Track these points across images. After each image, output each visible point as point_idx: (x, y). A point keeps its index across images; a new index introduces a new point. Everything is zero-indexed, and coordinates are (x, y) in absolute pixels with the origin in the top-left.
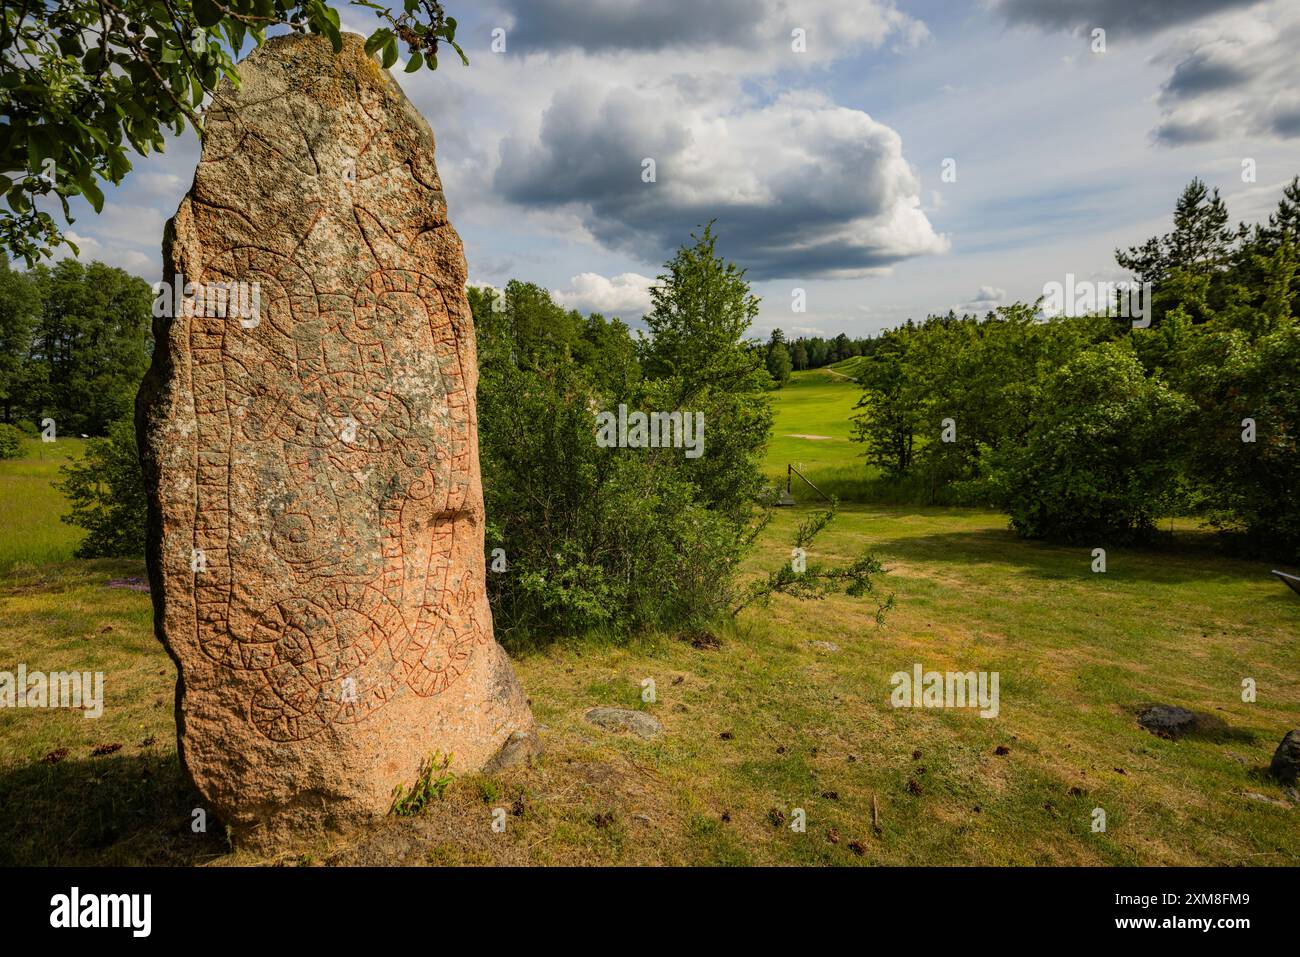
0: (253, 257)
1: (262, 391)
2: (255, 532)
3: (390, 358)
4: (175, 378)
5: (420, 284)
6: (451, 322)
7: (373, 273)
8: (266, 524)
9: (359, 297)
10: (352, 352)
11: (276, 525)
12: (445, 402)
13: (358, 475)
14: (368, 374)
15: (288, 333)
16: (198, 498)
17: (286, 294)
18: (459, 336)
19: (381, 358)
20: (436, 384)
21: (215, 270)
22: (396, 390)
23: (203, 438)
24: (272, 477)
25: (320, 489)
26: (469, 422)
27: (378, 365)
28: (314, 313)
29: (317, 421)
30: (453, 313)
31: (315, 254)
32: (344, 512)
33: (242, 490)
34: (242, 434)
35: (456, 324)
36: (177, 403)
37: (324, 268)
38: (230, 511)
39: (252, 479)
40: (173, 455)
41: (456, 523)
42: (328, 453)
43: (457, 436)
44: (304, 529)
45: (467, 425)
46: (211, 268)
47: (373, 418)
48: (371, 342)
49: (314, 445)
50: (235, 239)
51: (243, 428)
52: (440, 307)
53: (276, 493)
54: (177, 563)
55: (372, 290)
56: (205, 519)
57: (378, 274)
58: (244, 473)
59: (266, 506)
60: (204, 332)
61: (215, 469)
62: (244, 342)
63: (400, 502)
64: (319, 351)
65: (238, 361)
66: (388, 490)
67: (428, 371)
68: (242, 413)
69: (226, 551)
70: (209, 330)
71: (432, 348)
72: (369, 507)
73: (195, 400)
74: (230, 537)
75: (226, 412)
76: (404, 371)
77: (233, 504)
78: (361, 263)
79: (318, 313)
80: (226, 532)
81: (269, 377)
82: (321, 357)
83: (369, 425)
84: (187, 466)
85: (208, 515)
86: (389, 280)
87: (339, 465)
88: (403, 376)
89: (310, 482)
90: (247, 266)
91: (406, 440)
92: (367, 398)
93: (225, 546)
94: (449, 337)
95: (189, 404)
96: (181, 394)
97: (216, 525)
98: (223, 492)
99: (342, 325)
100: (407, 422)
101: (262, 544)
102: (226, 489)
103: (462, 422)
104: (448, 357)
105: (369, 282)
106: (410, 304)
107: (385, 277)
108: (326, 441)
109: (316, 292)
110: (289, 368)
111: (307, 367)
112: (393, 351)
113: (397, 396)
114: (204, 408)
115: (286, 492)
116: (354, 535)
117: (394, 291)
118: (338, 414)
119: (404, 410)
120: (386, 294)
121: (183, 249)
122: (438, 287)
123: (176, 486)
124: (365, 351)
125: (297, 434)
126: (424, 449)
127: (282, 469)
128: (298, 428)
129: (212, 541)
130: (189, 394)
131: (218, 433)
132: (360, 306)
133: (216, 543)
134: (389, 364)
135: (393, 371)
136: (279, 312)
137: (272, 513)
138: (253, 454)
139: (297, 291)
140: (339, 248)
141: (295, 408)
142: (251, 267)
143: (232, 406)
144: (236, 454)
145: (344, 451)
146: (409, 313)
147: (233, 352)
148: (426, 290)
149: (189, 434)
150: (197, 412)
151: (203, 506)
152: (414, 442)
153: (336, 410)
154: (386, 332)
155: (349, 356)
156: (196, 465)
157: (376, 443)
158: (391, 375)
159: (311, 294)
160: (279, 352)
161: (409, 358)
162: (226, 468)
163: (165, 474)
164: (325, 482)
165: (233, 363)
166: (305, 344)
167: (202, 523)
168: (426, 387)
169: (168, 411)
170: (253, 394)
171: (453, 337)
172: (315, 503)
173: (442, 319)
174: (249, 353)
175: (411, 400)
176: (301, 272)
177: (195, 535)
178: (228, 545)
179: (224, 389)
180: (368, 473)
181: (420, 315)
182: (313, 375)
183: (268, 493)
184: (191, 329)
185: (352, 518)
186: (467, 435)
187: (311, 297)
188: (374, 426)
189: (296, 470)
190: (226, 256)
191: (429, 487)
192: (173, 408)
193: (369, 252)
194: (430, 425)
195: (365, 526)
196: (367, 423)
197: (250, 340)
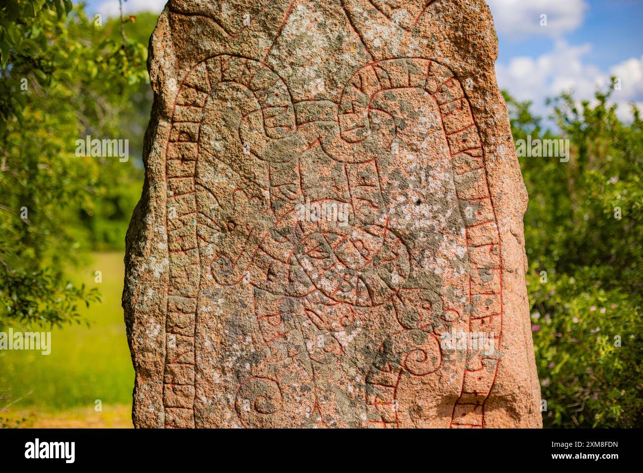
0: (225, 66)
1: (231, 225)
2: (220, 395)
3: (386, 178)
4: (150, 211)
5: (430, 74)
6: (476, 124)
7: (362, 67)
8: (231, 386)
9: (344, 101)
10: (336, 174)
11: (240, 388)
12: (462, 240)
13: (341, 334)
14: (356, 201)
15: (259, 153)
16: (166, 348)
17: (259, 107)
18: (485, 143)
19: (374, 179)
20: (449, 213)
21: (189, 87)
22: (393, 223)
23: (173, 280)
24: (239, 331)
25: (293, 349)
26: (501, 268)
27: (369, 189)
28: (290, 127)
29: (291, 263)
30: (478, 110)
31: (290, 54)
32: (320, 382)
33: (207, 343)
34: (211, 277)
35: (483, 126)
36: (152, 239)
37: (301, 69)
38: (196, 366)
39: (218, 330)
40: (145, 298)
41: (488, 413)
42: (304, 305)
43: (477, 288)
44: (270, 398)
45: (497, 272)
46: (186, 85)
47: (362, 261)
48: (362, 158)
49: (287, 294)
50: (208, 48)
51: (212, 269)
52: (458, 103)
53: (242, 350)
54: (147, 418)
55: (362, 90)
56: (172, 373)
57: (369, 67)
58: (210, 324)
59: (231, 365)
60: (178, 158)
61: (182, 316)
62: (215, 167)
63: (393, 377)
64: (295, 175)
65: (210, 190)
66: (379, 359)
67: (440, 195)
68: (211, 252)
69: (192, 411)
70: (183, 156)
71: (446, 162)
72: (353, 379)
73: (169, 236)
74: (196, 397)
75: (197, 250)
76: (406, 195)
77: (199, 359)
78: (346, 57)
79: (294, 127)
80: (192, 390)
81: (239, 208)
82: (297, 182)
83: (357, 270)
84: (157, 311)
85: (175, 367)
86: (385, 74)
87: (317, 320)
88: (405, 203)
89: (281, 339)
90: (219, 77)
91: (403, 292)
92: (355, 234)
93: (191, 406)
94: (472, 144)
95: (162, 241)
96: (156, 230)
97: (182, 380)
98: (190, 344)
99: (323, 140)
100: (406, 267)
101: (227, 409)
102: (192, 340)
103: (487, 268)
104: (470, 174)
105: (356, 80)
106: (415, 104)
107: (379, 70)
108: (302, 289)
109: (292, 100)
110: (261, 197)
111: (280, 195)
112: (391, 169)
113: (393, 230)
114: (176, 245)
115: (253, 350)
116: (332, 413)
117: (393, 87)
118: (316, 254)
119: (402, 250)
120: (381, 93)
121: (160, 67)
122: (456, 76)
123: (147, 332)
124: (354, 172)
125: (269, 279)
126: (427, 305)
127: (250, 321)
128: (270, 272)
129: (179, 398)
130: (163, 229)
131: (187, 274)
132: (346, 113)
133: (182, 401)
134: (385, 187)
135: (390, 198)
136: (251, 129)
137: (237, 374)
138: (221, 301)
139: (270, 102)
140: (320, 41)
141: (266, 247)
142: (223, 80)
143: (203, 244)
144: (204, 300)
145: (323, 303)
146: (413, 115)
147: (205, 180)
148: (438, 81)
149: (161, 274)
150: (170, 250)
151: (171, 357)
152: (413, 295)
153: (314, 249)
154: (381, 144)
155: (333, 179)
156: (165, 310)
157: (365, 294)
158: (387, 202)
159: (287, 103)
160: (250, 179)
161: (413, 178)
162: (193, 316)
163: (138, 318)
164: (299, 341)
165: (205, 193)
166: (279, 166)
167: (169, 376)
168: (434, 217)
169: (144, 248)
170: (223, 230)
171: (479, 144)
172: (285, 366)
173: (462, 120)
174: (220, 180)
175: (413, 236)
176: (276, 77)
177: (164, 388)
178: (194, 406)
179: (195, 224)
180: (354, 333)
181: (429, 117)
182: (287, 205)
183: (235, 350)
184: (167, 156)
185: (329, 389)
186: (496, 288)
187: (287, 107)
188: (364, 271)
189: (266, 323)
190: (199, 68)
191: (434, 358)
192: (148, 246)
193: (358, 40)
194: (438, 272)
195: (347, 403)
196: (353, 266)
197: (221, 165)
